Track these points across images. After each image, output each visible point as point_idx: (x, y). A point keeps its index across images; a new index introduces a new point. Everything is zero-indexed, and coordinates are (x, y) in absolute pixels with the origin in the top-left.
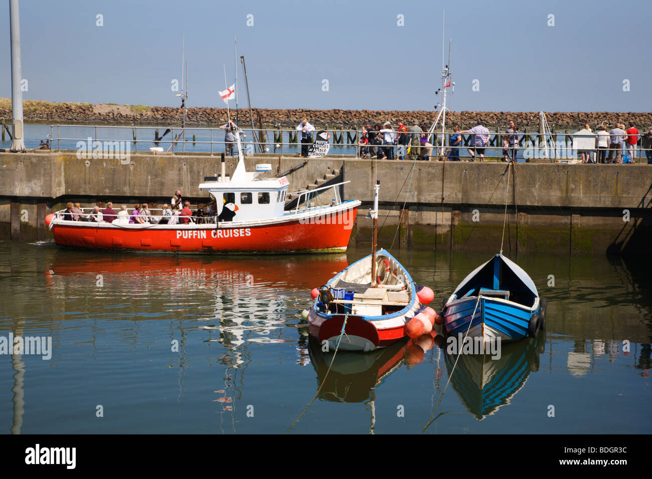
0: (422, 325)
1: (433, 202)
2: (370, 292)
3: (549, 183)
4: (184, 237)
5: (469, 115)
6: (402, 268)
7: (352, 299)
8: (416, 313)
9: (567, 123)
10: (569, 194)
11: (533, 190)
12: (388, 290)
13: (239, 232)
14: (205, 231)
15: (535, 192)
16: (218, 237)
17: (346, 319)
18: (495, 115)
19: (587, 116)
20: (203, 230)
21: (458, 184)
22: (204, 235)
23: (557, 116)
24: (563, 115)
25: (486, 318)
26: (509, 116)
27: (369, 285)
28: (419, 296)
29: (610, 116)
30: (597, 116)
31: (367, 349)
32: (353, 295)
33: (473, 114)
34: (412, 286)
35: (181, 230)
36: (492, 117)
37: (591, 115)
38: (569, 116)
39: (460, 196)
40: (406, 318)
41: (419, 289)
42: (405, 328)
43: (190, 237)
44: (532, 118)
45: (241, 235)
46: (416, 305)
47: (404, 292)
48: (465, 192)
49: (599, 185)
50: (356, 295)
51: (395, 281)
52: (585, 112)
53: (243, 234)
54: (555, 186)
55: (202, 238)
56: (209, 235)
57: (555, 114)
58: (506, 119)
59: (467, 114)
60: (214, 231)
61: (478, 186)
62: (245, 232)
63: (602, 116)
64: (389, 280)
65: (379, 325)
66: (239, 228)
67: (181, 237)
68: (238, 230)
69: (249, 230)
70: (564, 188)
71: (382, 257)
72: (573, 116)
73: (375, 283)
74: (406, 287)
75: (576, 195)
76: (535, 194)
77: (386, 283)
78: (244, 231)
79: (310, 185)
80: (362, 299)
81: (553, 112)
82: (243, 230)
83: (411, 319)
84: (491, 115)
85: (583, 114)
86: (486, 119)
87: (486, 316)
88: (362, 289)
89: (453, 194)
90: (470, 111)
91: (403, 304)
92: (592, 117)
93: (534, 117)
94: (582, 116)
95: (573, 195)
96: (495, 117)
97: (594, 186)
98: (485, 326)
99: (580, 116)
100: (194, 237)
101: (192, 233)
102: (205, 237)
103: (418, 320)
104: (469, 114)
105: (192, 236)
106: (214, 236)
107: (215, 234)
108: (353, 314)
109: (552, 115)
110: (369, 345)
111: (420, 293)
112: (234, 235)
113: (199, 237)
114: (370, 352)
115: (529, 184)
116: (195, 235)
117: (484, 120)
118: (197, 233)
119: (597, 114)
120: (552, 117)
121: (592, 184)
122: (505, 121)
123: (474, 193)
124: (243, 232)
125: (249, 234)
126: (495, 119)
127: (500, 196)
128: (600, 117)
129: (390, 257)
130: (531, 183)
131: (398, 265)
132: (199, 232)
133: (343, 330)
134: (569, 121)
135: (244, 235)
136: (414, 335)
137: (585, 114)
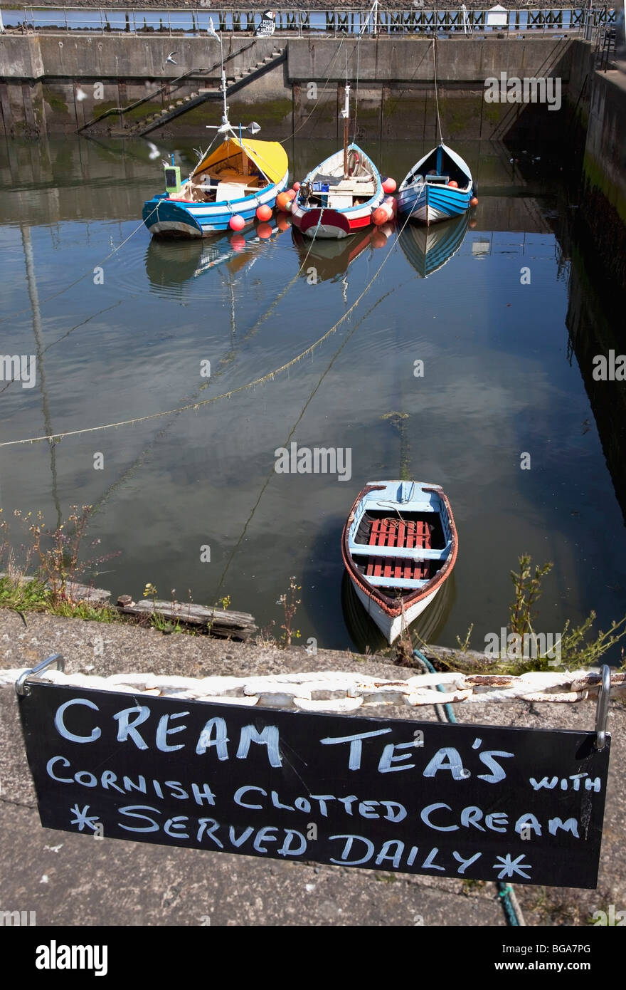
0: (386, 214)
1: (366, 78)
2: (343, 185)
3: (465, 59)
6: (370, 161)
7: (328, 191)
8: (381, 203)
10: (482, 68)
11: (452, 65)
12: (358, 182)
15: (454, 67)
17: (322, 212)
21: (388, 61)
25: (431, 201)
27: (342, 178)
28: (384, 187)
31: (340, 236)
32: (328, 187)
34: (378, 178)
39: (389, 72)
40: (372, 208)
41: (383, 180)
42: (372, 217)
46: (381, 195)
47: (371, 184)
48: (394, 68)
49: (508, 60)
50: (331, 188)
51: (364, 173)
54: (471, 61)
61: (405, 63)
64: (359, 171)
65: (350, 216)
70: (478, 63)
71: (353, 151)
73: (346, 177)
74: (373, 178)
75: (489, 69)
76: (454, 69)
77: (356, 176)
79: (258, 64)
80: (336, 191)
83: (376, 209)
87: (430, 199)
88: (335, 181)
89: (384, 72)
91: (370, 195)
95: (486, 69)
97: (504, 61)
98: (429, 208)
103: (381, 210)
108: (328, 207)
110: (341, 233)
111: (384, 183)
114: (342, 239)
115: (449, 59)
121: (502, 59)
123: (401, 69)
127: (423, 71)
129: (360, 151)
130: (450, 59)
131: (366, 159)
133: (319, 222)
136: (379, 222)
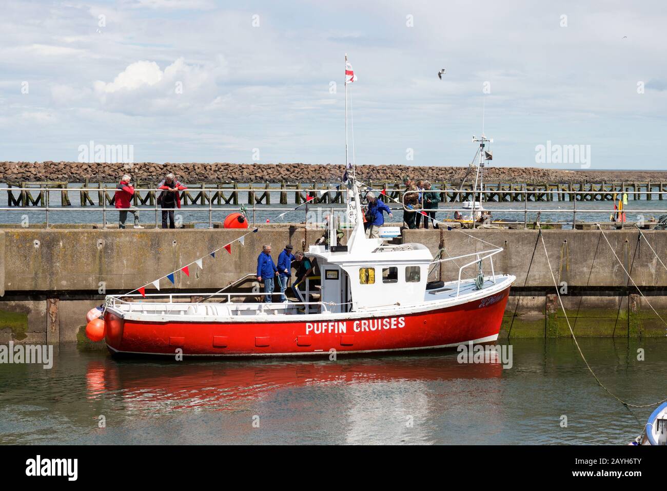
4: (316, 332)
5: (56, 167)
9: (182, 177)
13: (390, 323)
14: (345, 323)
16: (363, 330)
18: (90, 167)
19: (205, 168)
20: (342, 321)
22: (343, 328)
23: (169, 168)
24: (175, 166)
26: (107, 168)
29: (232, 168)
30: (217, 169)
33: (60, 166)
35: (313, 322)
36: (86, 169)
37: (210, 168)
38: (183, 168)
43: (323, 332)
44: (136, 170)
45: (393, 327)
52: (202, 162)
53: (395, 325)
55: (340, 332)
56: (350, 328)
57: (165, 166)
58: (104, 171)
59: (52, 166)
60: (358, 322)
62: (398, 323)
63: (223, 168)
66: (390, 317)
67: (312, 332)
68: (388, 320)
69: (403, 318)
72: (187, 168)
78: (397, 321)
81: (162, 163)
82: (395, 319)
84: (84, 167)
85: (200, 166)
86: (78, 172)
90: (55, 161)
92: (211, 169)
93: (140, 168)
94: (198, 168)
96: (89, 169)
99: (196, 168)
100: (330, 331)
101: (327, 326)
102: (345, 331)
104: (55, 165)
105: (327, 330)
106: (357, 329)
107: (359, 326)
109: (162, 167)
112: (384, 327)
113: (336, 332)
116: (330, 328)
117: (76, 173)
118: (334, 326)
119: (216, 166)
120: (162, 169)
122: (104, 175)
124: (396, 323)
125: (402, 325)
126: (90, 171)
128: (220, 170)
132: (336, 323)
134: (183, 174)
135: (395, 327)
137: (202, 165)
